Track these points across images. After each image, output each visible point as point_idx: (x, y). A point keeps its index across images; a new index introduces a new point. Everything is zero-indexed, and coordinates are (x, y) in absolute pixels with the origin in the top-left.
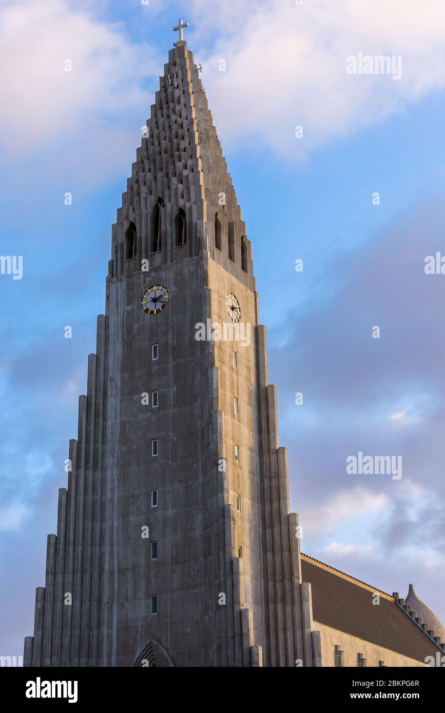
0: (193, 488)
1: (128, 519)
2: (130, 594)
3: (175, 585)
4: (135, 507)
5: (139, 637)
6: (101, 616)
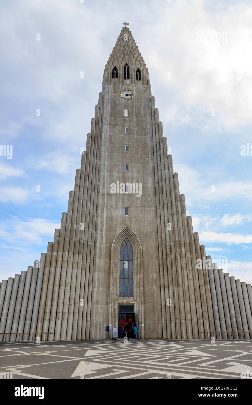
0: (147, 167)
1: (113, 174)
2: (114, 205)
3: (138, 205)
4: (117, 169)
5: (119, 224)
6: (97, 212)
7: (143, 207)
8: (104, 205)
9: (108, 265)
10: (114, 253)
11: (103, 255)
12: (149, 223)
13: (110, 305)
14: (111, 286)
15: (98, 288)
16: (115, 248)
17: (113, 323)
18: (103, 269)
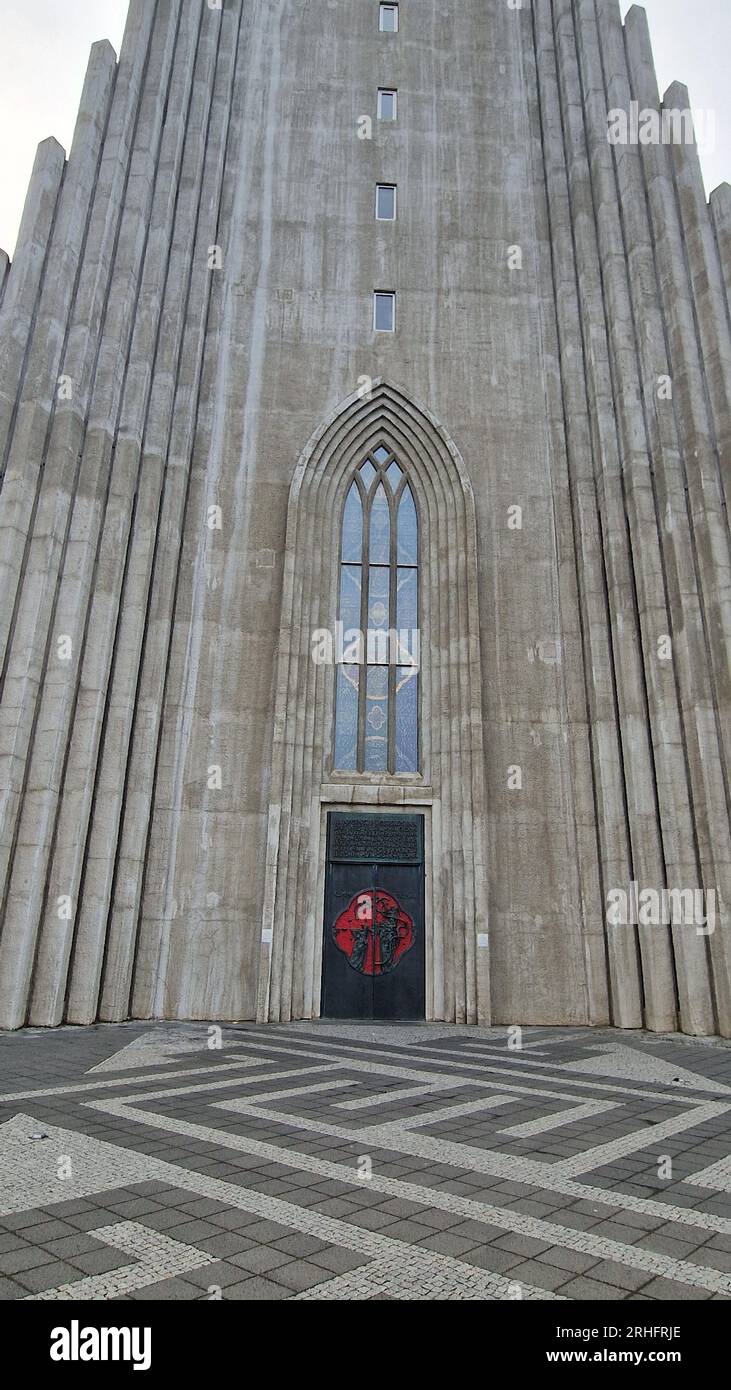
0: (497, 105)
1: (308, 129)
2: (311, 275)
3: (449, 280)
4: (332, 109)
5: (337, 374)
6: (215, 307)
7: (477, 291)
8: (257, 275)
9: (266, 588)
10: (303, 516)
11: (238, 527)
12: (510, 372)
13: (275, 811)
14: (281, 700)
15: (204, 712)
16: (314, 491)
17: (292, 921)
18: (237, 608)
